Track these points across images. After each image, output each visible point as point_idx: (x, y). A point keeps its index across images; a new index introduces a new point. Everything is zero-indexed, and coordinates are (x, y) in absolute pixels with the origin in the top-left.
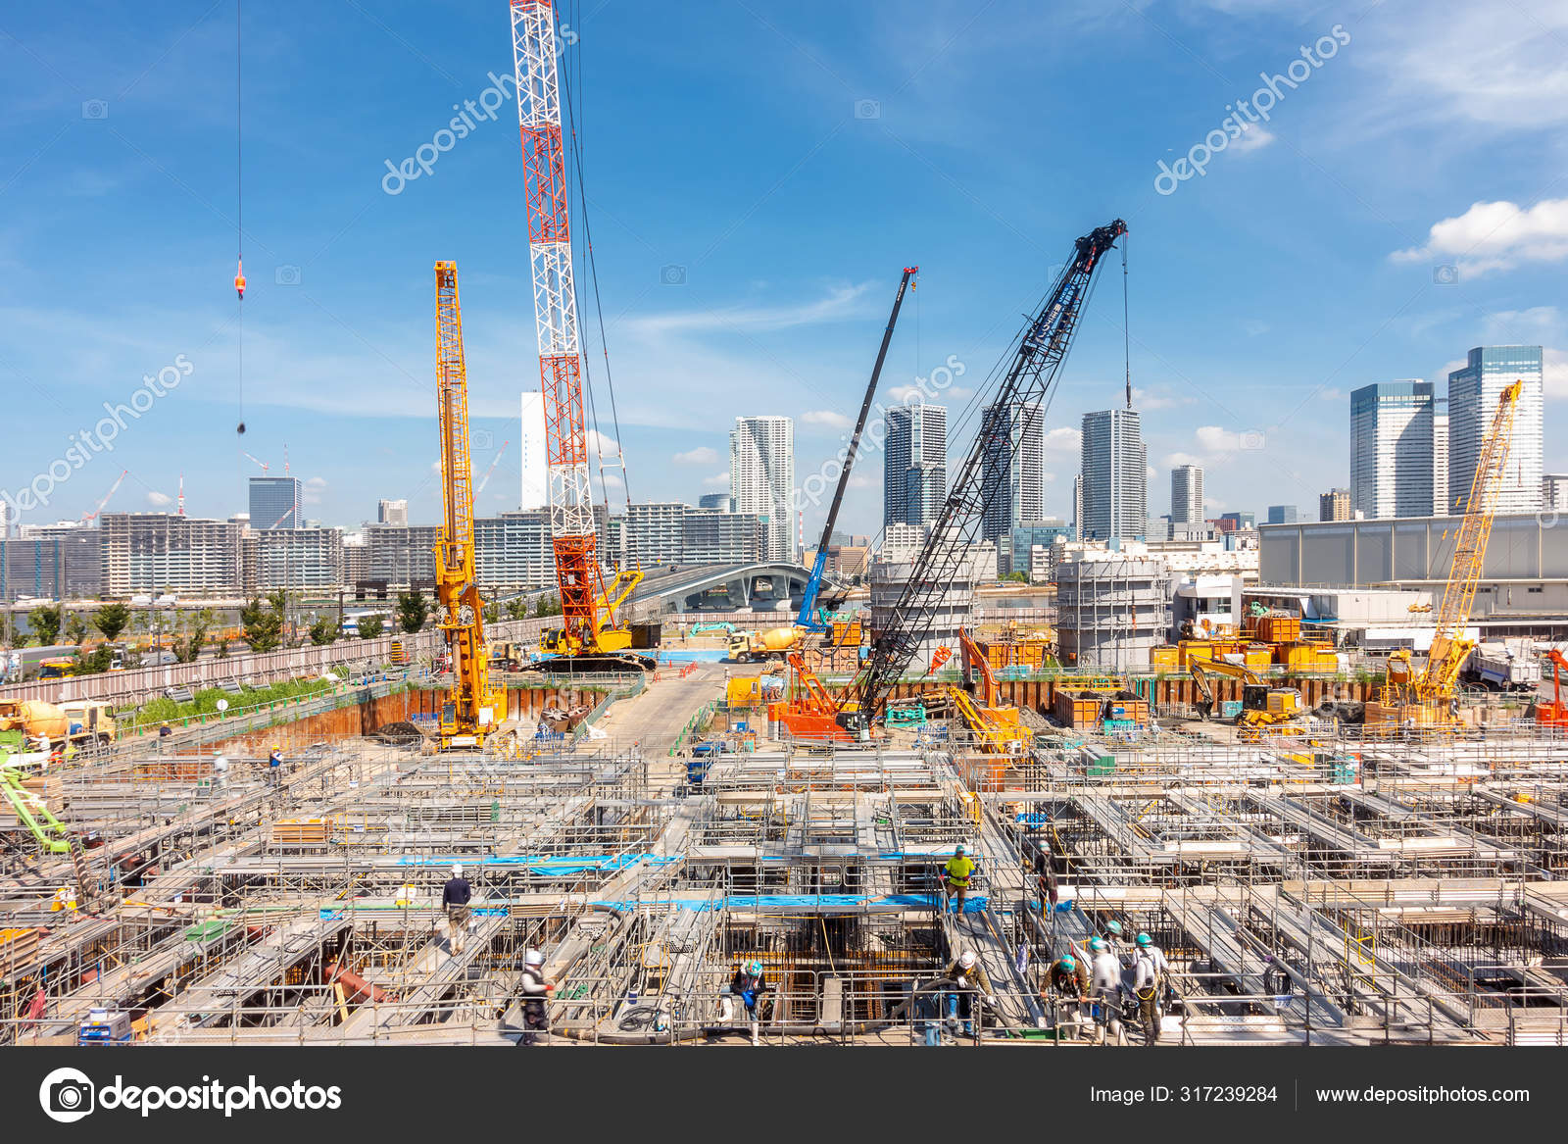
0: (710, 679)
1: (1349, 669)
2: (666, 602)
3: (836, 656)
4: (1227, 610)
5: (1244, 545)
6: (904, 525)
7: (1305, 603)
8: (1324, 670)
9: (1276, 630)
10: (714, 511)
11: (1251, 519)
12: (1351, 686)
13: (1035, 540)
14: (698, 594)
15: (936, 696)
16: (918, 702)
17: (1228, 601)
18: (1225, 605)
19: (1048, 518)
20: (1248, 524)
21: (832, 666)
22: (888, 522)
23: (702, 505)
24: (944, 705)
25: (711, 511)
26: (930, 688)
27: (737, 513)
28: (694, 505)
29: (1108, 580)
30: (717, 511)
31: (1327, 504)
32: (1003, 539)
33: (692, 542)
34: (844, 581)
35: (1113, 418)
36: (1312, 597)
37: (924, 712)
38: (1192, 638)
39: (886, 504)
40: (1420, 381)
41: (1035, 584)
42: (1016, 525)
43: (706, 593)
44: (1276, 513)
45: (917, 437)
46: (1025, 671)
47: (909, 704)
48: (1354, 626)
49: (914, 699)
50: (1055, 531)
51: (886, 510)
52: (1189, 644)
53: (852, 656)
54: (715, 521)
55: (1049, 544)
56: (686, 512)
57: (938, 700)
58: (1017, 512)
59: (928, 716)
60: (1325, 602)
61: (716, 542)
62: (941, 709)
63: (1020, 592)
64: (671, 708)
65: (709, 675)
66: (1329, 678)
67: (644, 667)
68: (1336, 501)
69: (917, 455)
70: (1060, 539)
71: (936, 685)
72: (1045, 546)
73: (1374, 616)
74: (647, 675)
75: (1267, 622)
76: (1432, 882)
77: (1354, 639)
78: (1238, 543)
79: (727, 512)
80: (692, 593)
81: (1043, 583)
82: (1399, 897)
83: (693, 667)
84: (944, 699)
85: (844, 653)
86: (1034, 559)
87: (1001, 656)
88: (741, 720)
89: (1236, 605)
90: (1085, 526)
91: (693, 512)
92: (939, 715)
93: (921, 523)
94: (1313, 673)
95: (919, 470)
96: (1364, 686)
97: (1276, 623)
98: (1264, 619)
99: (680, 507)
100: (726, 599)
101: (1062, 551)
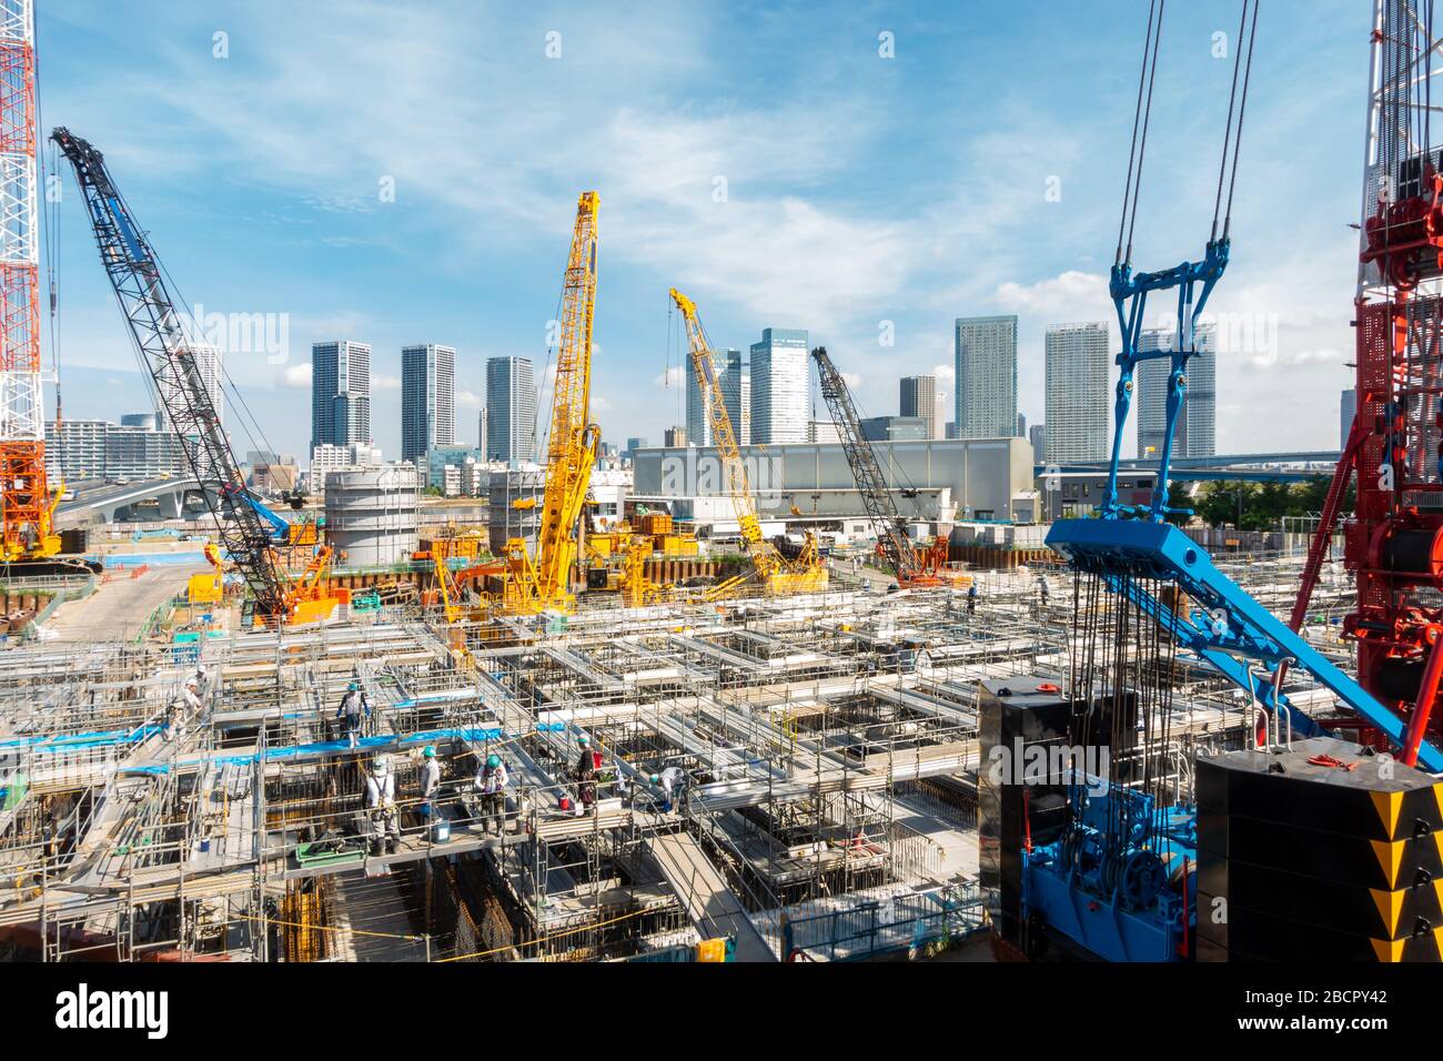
0: (165, 578)
1: (706, 553)
2: (96, 513)
3: (292, 554)
4: (614, 512)
5: (612, 467)
6: (331, 446)
7: (669, 505)
8: (689, 554)
9: (655, 525)
10: (141, 429)
11: (615, 447)
12: (708, 565)
13: (449, 461)
14: (126, 507)
15: (387, 586)
16: (372, 591)
17: (614, 505)
18: (612, 508)
19: (459, 443)
20: (613, 451)
21: (289, 564)
22: (316, 442)
23: (123, 424)
24: (395, 593)
25: (137, 429)
26: (382, 579)
27: (164, 432)
28: (117, 424)
29: (530, 487)
30: (144, 429)
31: (669, 436)
32: (420, 459)
33: (116, 458)
34: (273, 496)
35: (512, 363)
36: (675, 502)
37: (379, 599)
38: (594, 533)
39: (314, 427)
40: (732, 350)
41: (448, 497)
42: (432, 447)
43: (135, 506)
44: (633, 443)
45: (344, 369)
46: (465, 562)
47: (363, 593)
48: (705, 523)
49: (368, 589)
50: (465, 454)
51: (314, 432)
52: (594, 536)
53: (308, 554)
54: (142, 440)
55: (460, 464)
56: (110, 429)
57: (390, 588)
58: (433, 438)
59: (382, 603)
60: (685, 505)
61: (142, 458)
62: (392, 596)
63: (437, 504)
64: (127, 606)
65: (163, 576)
66: (693, 560)
67: (91, 571)
68: (676, 436)
69: (344, 385)
70: (470, 460)
71: (387, 576)
72: (456, 466)
73: (718, 515)
74: (95, 578)
75: (649, 519)
76: (813, 683)
77: (705, 533)
78: (608, 466)
79: (153, 431)
80: (119, 506)
81: (456, 497)
82: (795, 695)
83: (144, 569)
84: (396, 587)
85: (300, 551)
86: (448, 477)
87: (443, 550)
88: (207, 613)
89: (620, 509)
90: (489, 450)
91: (117, 429)
92: (391, 602)
93: (347, 444)
94: (683, 557)
95: (345, 398)
96: (716, 565)
97: (655, 520)
98: (646, 517)
99: (102, 424)
100: (158, 511)
101: (471, 470)
